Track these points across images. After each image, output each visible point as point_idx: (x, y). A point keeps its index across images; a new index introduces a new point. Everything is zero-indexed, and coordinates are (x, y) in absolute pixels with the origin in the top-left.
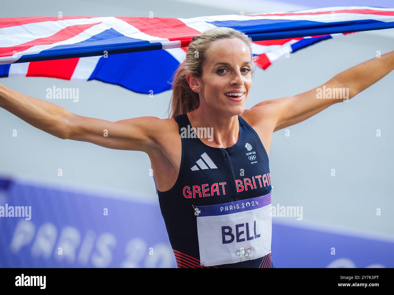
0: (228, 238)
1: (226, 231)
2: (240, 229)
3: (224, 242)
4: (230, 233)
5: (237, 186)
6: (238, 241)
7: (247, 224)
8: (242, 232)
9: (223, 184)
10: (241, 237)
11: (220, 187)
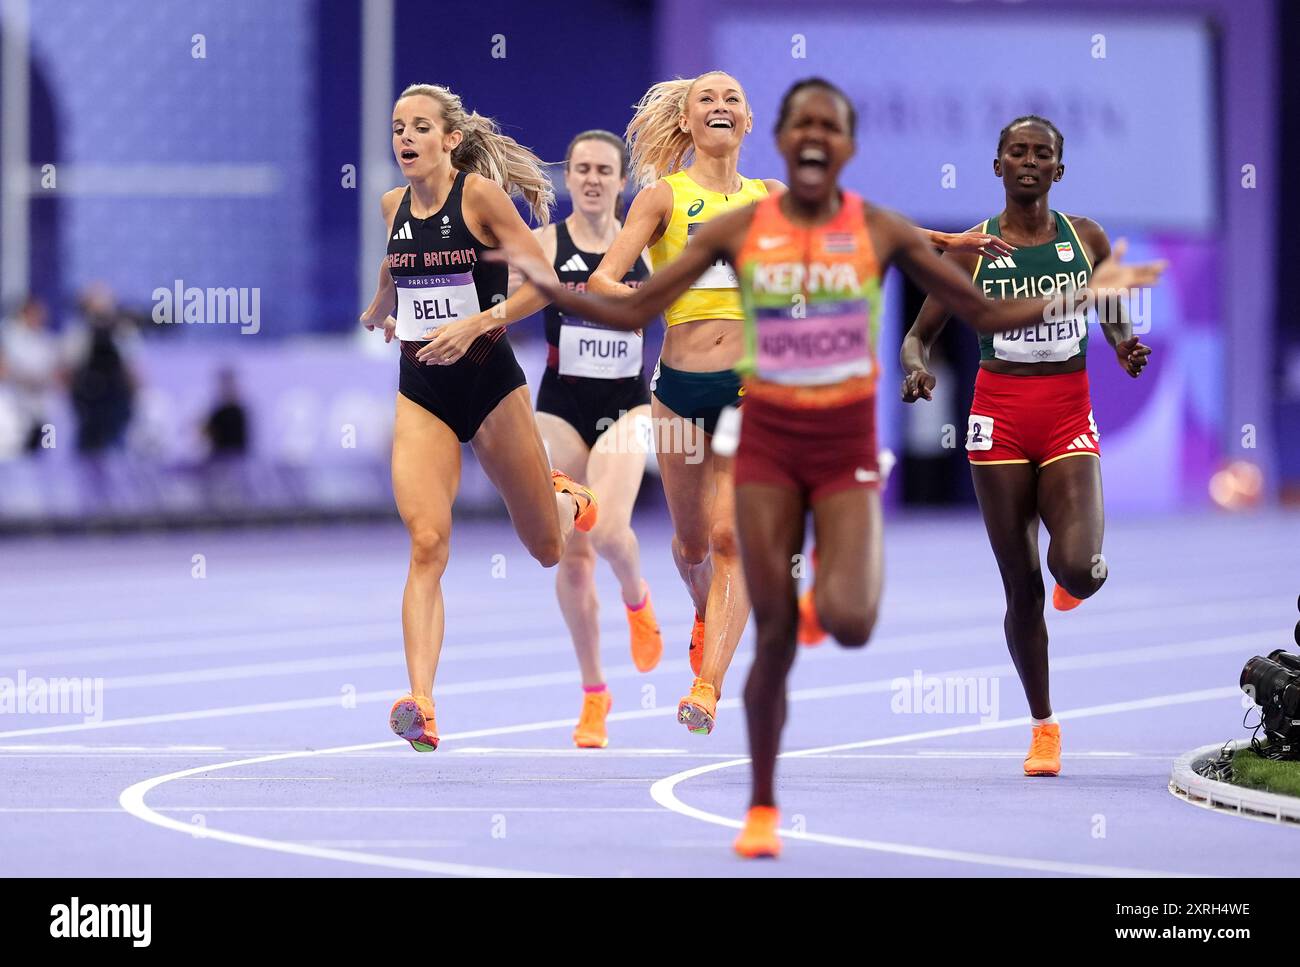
0: (419, 314)
1: (417, 306)
2: (429, 306)
3: (417, 318)
4: (419, 309)
5: (426, 259)
6: (427, 318)
7: (436, 301)
8: (431, 309)
9: (413, 256)
10: (430, 314)
11: (410, 258)
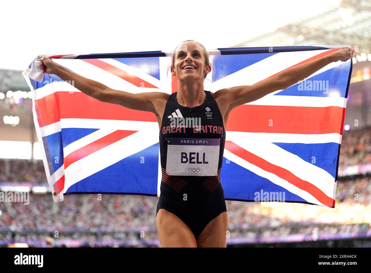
0: (184, 160)
1: (183, 155)
6: (191, 162)
8: (194, 158)
10: (193, 161)
